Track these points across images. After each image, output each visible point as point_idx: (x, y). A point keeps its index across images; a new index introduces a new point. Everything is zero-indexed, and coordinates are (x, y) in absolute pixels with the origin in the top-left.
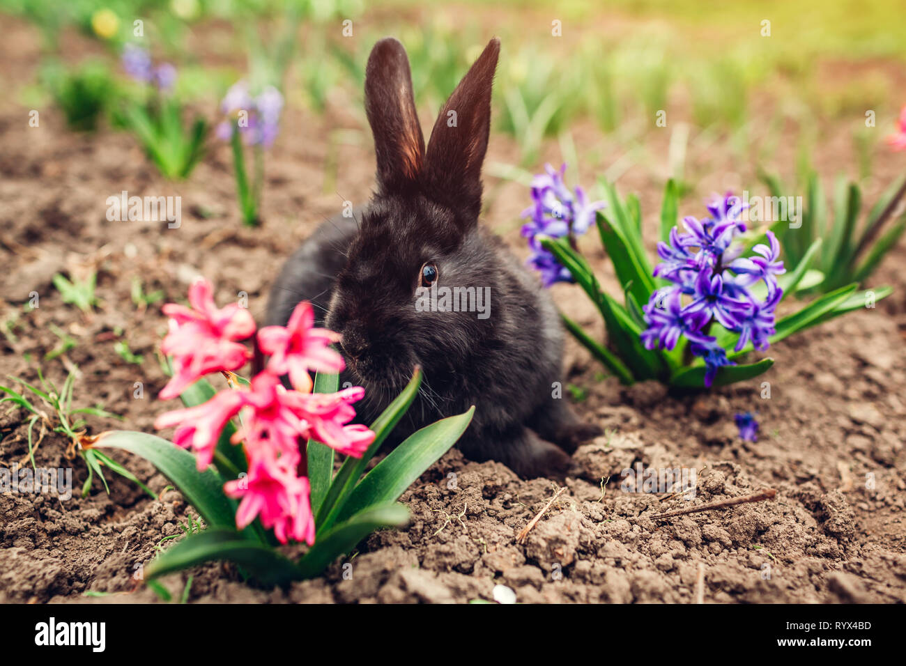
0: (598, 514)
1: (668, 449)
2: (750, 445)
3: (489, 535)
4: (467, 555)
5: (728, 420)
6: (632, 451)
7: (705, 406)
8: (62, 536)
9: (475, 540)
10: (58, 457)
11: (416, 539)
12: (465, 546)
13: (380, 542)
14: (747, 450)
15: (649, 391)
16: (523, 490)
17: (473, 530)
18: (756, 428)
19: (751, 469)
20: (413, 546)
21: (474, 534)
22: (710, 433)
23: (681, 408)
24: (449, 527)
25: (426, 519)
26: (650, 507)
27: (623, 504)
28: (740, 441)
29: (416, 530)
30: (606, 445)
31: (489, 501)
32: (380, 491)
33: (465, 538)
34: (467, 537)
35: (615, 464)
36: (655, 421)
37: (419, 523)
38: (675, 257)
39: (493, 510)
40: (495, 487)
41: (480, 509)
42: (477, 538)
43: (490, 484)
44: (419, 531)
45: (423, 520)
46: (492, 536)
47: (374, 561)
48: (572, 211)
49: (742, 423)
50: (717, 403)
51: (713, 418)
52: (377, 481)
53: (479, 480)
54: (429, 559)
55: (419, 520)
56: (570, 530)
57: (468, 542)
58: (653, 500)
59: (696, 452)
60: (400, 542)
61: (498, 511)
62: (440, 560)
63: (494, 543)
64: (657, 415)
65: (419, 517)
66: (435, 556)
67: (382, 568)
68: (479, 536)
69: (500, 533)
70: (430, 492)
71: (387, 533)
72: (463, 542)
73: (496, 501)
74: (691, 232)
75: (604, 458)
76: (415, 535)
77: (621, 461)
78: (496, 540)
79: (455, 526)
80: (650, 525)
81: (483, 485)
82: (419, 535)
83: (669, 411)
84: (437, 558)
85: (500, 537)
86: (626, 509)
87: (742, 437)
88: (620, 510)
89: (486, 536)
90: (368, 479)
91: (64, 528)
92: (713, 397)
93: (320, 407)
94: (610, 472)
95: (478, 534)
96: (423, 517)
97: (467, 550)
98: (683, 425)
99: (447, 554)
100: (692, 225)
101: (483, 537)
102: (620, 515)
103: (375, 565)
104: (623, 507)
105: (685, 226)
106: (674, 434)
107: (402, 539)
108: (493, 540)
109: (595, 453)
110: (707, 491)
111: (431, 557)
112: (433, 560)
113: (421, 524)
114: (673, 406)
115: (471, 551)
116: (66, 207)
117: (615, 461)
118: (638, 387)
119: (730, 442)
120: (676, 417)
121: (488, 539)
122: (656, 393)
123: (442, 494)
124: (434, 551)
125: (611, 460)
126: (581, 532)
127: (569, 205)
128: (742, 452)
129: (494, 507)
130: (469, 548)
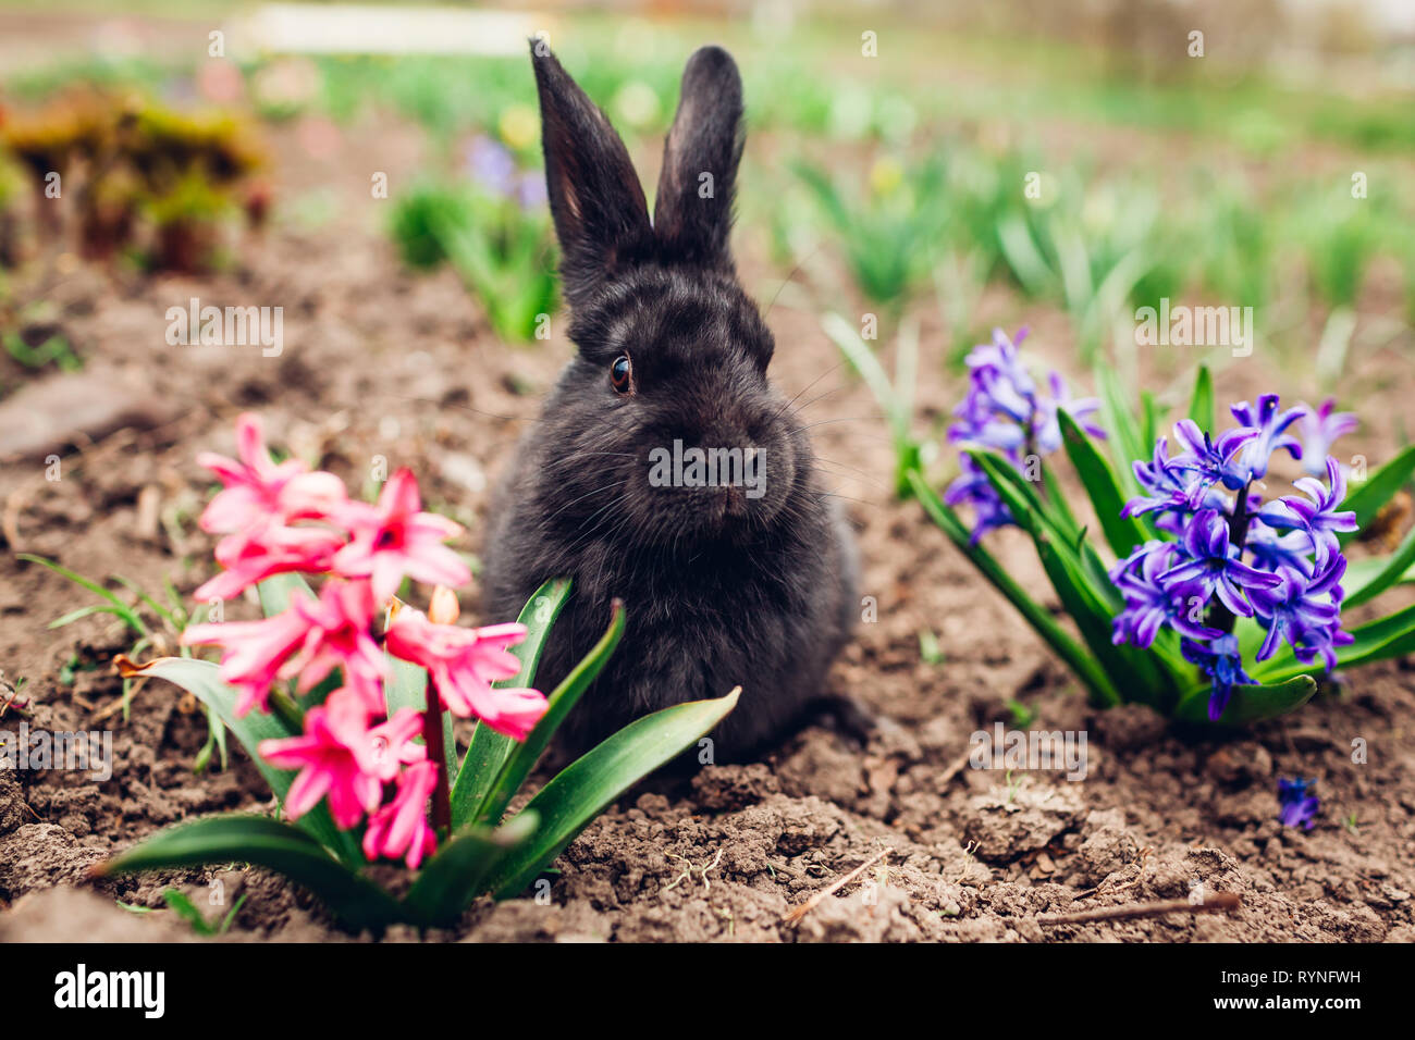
0: (952, 902)
1: (1132, 819)
2: (1294, 835)
3: (742, 906)
4: (698, 933)
5: (1265, 787)
6: (1061, 816)
7: (1228, 759)
8: (142, 823)
9: (717, 911)
10: (168, 707)
11: (626, 896)
12: (698, 917)
13: (564, 891)
14: (1286, 842)
15: (1131, 721)
16: (853, 851)
17: (718, 893)
18: (1314, 806)
19: (1284, 876)
20: (619, 906)
21: (718, 900)
22: (1227, 805)
23: (1189, 759)
24: (686, 885)
25: (651, 866)
26: (1053, 906)
27: (1009, 894)
28: (1275, 825)
29: (628, 881)
30: (1013, 801)
31: (786, 859)
32: (572, 806)
33: (701, 905)
34: (705, 904)
35: (1022, 834)
36: (1137, 776)
37: (636, 870)
38: (1160, 488)
39: (787, 873)
40: (802, 837)
41: (753, 866)
42: (721, 908)
43: (793, 831)
44: (632, 883)
45: (645, 866)
46: (746, 908)
47: (522, 914)
48: (1034, 407)
49: (1288, 796)
50: (1251, 755)
51: (1241, 782)
52: (570, 790)
53: (773, 822)
54: (628, 929)
55: (639, 866)
56: (873, 916)
57: (706, 911)
58: (1061, 894)
59: (1189, 835)
60: (593, 895)
61: (793, 877)
62: (644, 932)
63: (748, 920)
64: (1141, 765)
65: (639, 861)
66: (638, 925)
67: (537, 928)
68: (725, 905)
69: (762, 906)
70: (685, 829)
71: (579, 879)
72: (696, 912)
73: (797, 860)
74: (1185, 445)
75: (1004, 821)
76: (625, 888)
77: (1032, 829)
78: (751, 916)
79: (697, 885)
80: (1035, 934)
81: (780, 831)
82: (631, 890)
83: (1165, 760)
84: (642, 929)
85: (762, 912)
86: (1012, 905)
87: (1282, 821)
88: (1000, 904)
89: (736, 908)
90: (557, 785)
91: (145, 811)
92: (1247, 745)
93: (449, 647)
94: (1011, 846)
95: (724, 901)
96: (645, 863)
97: (701, 924)
98: (1185, 786)
99: (657, 924)
100: (1187, 434)
101: (731, 907)
102: (998, 913)
103: (524, 921)
104: (1007, 899)
105: (1177, 434)
106: (1164, 799)
107: (597, 891)
108: (745, 914)
109: (992, 810)
110: (1154, 891)
111: (632, 925)
112: (634, 930)
113: (639, 873)
114: (1175, 754)
115: (706, 927)
116: (312, 357)
117: (1021, 829)
118: (1117, 713)
119: (1257, 824)
120: (1176, 773)
121: (740, 912)
122: (1145, 727)
123: (708, 836)
124: (638, 916)
125: (1015, 826)
126: (892, 922)
127: (1029, 397)
128: (1275, 843)
129: (790, 869)
130: (704, 922)
